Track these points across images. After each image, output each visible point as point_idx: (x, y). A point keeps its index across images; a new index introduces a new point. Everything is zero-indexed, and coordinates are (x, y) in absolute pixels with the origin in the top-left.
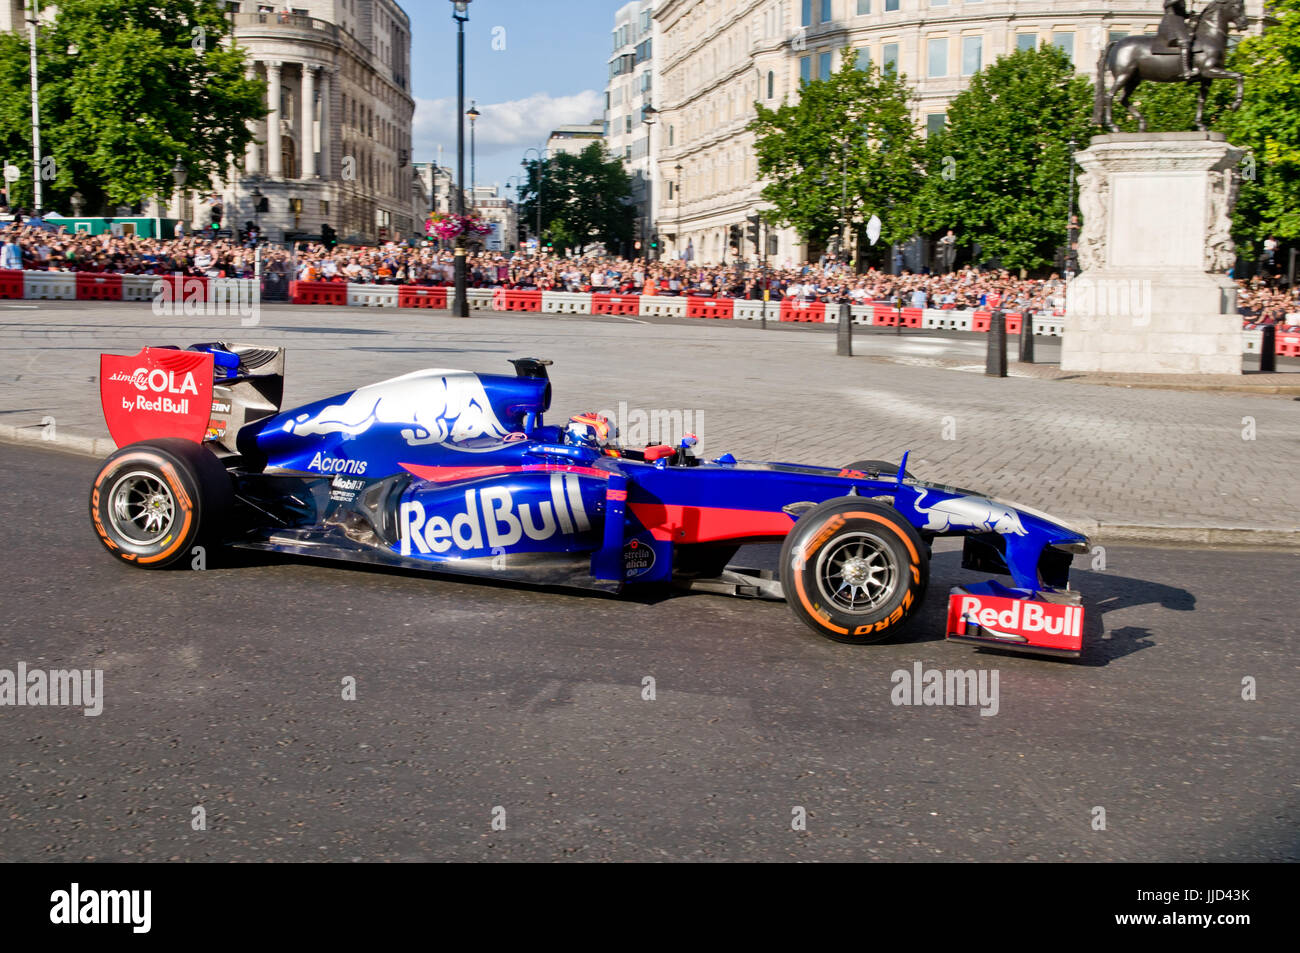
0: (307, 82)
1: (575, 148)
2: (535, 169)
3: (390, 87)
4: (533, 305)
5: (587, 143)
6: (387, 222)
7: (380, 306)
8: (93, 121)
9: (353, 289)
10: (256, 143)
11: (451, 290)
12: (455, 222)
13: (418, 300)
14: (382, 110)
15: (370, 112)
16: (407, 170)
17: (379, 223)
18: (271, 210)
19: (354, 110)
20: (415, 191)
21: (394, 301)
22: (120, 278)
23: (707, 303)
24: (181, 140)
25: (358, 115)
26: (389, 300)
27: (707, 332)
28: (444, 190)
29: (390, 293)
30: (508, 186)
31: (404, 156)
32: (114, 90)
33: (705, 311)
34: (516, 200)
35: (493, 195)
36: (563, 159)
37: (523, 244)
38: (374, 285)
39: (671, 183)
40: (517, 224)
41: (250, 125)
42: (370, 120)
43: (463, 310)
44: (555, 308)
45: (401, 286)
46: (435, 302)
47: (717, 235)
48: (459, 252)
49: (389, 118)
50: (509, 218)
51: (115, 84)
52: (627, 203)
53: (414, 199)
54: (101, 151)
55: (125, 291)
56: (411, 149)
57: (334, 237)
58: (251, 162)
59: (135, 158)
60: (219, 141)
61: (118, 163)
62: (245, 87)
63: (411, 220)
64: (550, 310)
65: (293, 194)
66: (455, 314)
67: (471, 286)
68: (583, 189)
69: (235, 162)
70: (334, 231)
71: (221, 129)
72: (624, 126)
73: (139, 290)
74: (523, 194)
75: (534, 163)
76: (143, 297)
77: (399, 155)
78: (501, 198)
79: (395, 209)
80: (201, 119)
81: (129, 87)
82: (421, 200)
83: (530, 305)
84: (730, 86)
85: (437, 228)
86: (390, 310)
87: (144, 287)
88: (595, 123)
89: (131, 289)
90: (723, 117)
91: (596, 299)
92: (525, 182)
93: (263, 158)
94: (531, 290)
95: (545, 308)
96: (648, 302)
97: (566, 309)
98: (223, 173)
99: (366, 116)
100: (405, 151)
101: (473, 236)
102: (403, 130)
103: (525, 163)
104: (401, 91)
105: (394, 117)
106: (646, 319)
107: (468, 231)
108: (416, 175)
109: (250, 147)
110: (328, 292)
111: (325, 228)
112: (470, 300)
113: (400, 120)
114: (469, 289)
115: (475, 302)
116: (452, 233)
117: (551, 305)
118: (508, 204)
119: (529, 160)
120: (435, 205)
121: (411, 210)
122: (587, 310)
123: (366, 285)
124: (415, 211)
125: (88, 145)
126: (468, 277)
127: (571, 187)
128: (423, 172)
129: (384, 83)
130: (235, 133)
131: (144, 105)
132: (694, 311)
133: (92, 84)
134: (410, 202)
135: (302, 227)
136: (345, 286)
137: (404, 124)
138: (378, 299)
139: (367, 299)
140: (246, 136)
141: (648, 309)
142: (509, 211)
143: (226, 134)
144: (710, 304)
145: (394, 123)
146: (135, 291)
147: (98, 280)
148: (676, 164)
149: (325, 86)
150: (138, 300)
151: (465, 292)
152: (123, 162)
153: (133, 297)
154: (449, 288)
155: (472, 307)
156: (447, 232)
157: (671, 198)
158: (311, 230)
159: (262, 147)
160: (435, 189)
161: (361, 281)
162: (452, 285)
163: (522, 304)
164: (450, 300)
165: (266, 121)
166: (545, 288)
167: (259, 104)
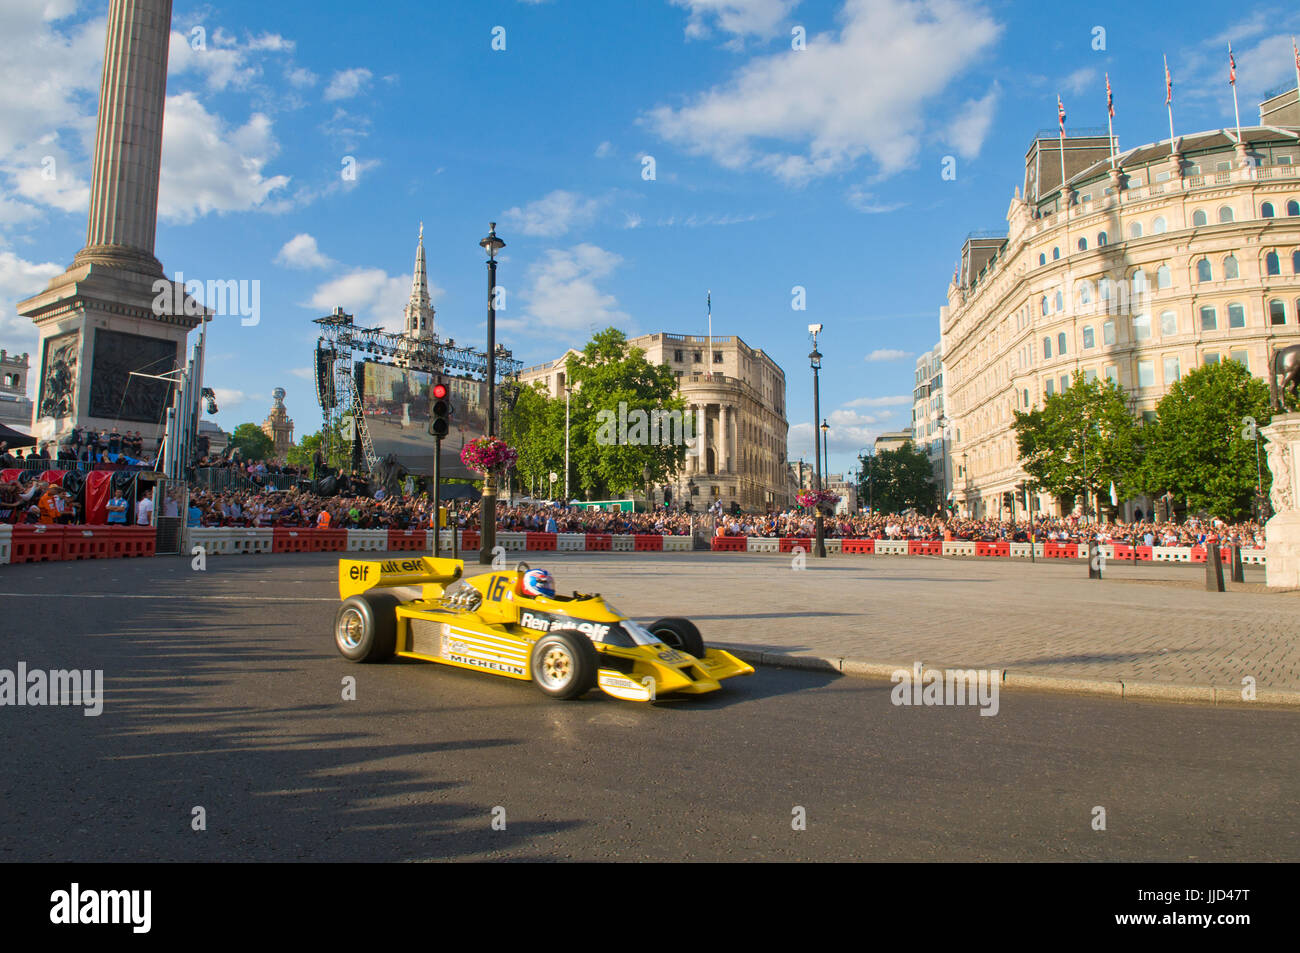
0: (722, 414)
1: (892, 447)
2: (866, 461)
3: (772, 415)
4: (869, 549)
5: (900, 444)
6: (771, 499)
7: (768, 551)
9: (753, 543)
10: (691, 453)
11: (814, 540)
12: (813, 495)
13: (792, 547)
14: (767, 427)
15: (761, 431)
16: (785, 464)
17: (767, 500)
18: (699, 493)
19: (750, 430)
20: (789, 479)
21: (777, 548)
22: (611, 537)
23: (990, 546)
25: (753, 433)
26: (774, 547)
27: (992, 566)
28: (808, 478)
29: (774, 542)
30: (851, 473)
31: (782, 457)
33: (989, 551)
34: (856, 482)
35: (840, 480)
36: (885, 455)
37: (860, 510)
38: (764, 538)
39: (960, 467)
40: (855, 498)
42: (760, 435)
43: (823, 553)
44: (884, 551)
45: (781, 539)
46: (804, 548)
47: (995, 500)
48: (818, 515)
49: (772, 434)
50: (848, 494)
52: (931, 481)
53: (789, 484)
54: (603, 463)
55: (613, 545)
56: (787, 453)
57: (739, 510)
58: (688, 466)
59: (621, 466)
61: (611, 470)
63: (787, 498)
64: (881, 553)
65: (713, 483)
66: (817, 555)
67: (826, 538)
68: (899, 473)
69: (679, 465)
70: (739, 506)
72: (926, 433)
73: (622, 544)
74: (861, 479)
75: (866, 458)
76: (623, 549)
77: (779, 457)
78: (845, 481)
79: (777, 490)
82: (793, 484)
83: (868, 549)
84: (997, 401)
85: (802, 500)
86: (774, 554)
88: (906, 431)
89: (616, 544)
90: (993, 421)
91: (911, 544)
92: (860, 470)
93: (695, 461)
94: (867, 539)
95: (877, 551)
96: (949, 546)
97: (891, 551)
98: (673, 472)
99: (758, 433)
100: (782, 454)
101: (827, 504)
102: (781, 441)
103: (860, 457)
104: (779, 416)
105: (776, 433)
106: (947, 557)
107: (824, 501)
108: (790, 468)
109: (688, 456)
110: (734, 543)
111: (733, 503)
112: (826, 546)
113: (779, 435)
114: (826, 540)
115: (830, 548)
116: (813, 503)
117: (880, 549)
118: (849, 485)
119: (863, 456)
120: (802, 487)
121: (787, 490)
122: (906, 552)
123: (759, 538)
124: (790, 491)
125: (595, 461)
126: (825, 532)
127: (891, 473)
128: (794, 467)
129: (769, 412)
132: (982, 551)
134: (786, 485)
136: (746, 539)
137: (782, 437)
138: (767, 547)
139: (760, 547)
140: (686, 449)
141: (948, 551)
142: (851, 490)
144: (993, 546)
145: (775, 437)
146: (619, 545)
147: (598, 538)
148: (962, 453)
149: (733, 417)
151: (823, 541)
153: (618, 549)
154: (812, 539)
155: (828, 551)
156: (810, 502)
157: (960, 476)
159: (695, 455)
160: (802, 477)
161: (754, 535)
162: (814, 537)
163: (862, 549)
164: (813, 546)
165: (697, 440)
166: (876, 538)
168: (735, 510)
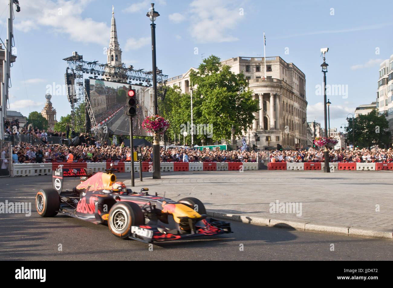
0: (272, 99)
1: (365, 112)
2: (350, 121)
3: (299, 98)
4: (353, 168)
5: (370, 111)
6: (298, 142)
7: (298, 170)
8: (207, 117)
9: (289, 164)
10: (255, 120)
11: (323, 163)
12: (324, 140)
13: (311, 167)
14: (296, 105)
15: (292, 106)
16: (305, 124)
17: (296, 143)
18: (260, 140)
19: (287, 106)
20: (308, 131)
21: (303, 168)
22: (216, 164)
24: (233, 120)
25: (288, 108)
26: (301, 167)
28: (318, 131)
29: (301, 165)
30: (341, 127)
31: (304, 120)
32: (213, 107)
34: (344, 132)
35: (335, 131)
36: (361, 116)
37: (347, 147)
38: (295, 163)
40: (344, 141)
41: (254, 114)
42: (292, 109)
43: (328, 170)
44: (361, 169)
45: (305, 163)
46: (317, 168)
48: (326, 150)
49: (298, 108)
50: (341, 139)
51: (214, 105)
53: (308, 134)
55: (217, 167)
56: (306, 118)
57: (281, 148)
58: (254, 126)
59: (219, 127)
60: (244, 120)
62: (252, 102)
63: (307, 141)
65: (267, 135)
66: (325, 172)
67: (330, 162)
68: (369, 127)
69: (249, 126)
70: (281, 146)
71: (245, 116)
72: (385, 104)
73: (221, 167)
74: (347, 130)
75: (351, 119)
76: (222, 169)
77: (302, 120)
78: (338, 132)
79: (301, 138)
80: (239, 113)
81: (218, 106)
82: (310, 134)
83: (352, 168)
85: (318, 143)
86: (301, 171)
87: (223, 166)
88: (373, 103)
89: (219, 167)
91: (377, 165)
92: (347, 126)
93: (258, 124)
94: (352, 162)
95: (358, 169)
97: (366, 169)
98: (245, 130)
99: (291, 108)
100: (304, 118)
101: (330, 144)
102: (304, 111)
103: (347, 119)
104: (302, 99)
105: (300, 107)
107: (330, 143)
108: (308, 126)
109: (254, 121)
110: (280, 166)
111: (278, 145)
112: (330, 166)
113: (302, 108)
114: (329, 163)
115: (332, 167)
116: (323, 144)
117: (360, 168)
118: (340, 134)
119: (349, 118)
120: (315, 135)
121: (307, 138)
122: (374, 169)
123: (293, 163)
124: (308, 138)
126: (329, 158)
127: (365, 126)
128: (310, 125)
129: (297, 97)
130: (249, 117)
131: (222, 110)
133: (207, 106)
134: (306, 135)
135: (270, 145)
136: (286, 164)
137: (304, 109)
138: (297, 167)
139: (293, 167)
140: (253, 117)
142: (341, 136)
143: (246, 117)
145: (300, 109)
146: (220, 168)
147: (210, 164)
149: (278, 100)
150: (221, 170)
151: (328, 164)
152: (216, 128)
153: (220, 170)
154: (322, 163)
155: (331, 169)
156: (321, 144)
158: (273, 146)
159: (258, 121)
160: (315, 130)
161: (291, 161)
163: (349, 168)
164: (322, 167)
165: (259, 113)
166: (357, 161)
167: (257, 107)
168: (279, 148)
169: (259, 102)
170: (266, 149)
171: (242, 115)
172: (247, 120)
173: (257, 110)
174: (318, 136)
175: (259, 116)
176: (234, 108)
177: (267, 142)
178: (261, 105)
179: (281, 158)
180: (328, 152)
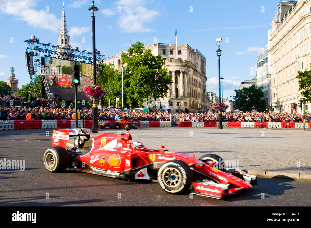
0: (181, 74)
1: (248, 86)
2: (237, 92)
3: (201, 74)
4: (239, 126)
5: (251, 85)
6: (200, 107)
7: (200, 127)
8: (134, 87)
9: (193, 123)
10: (170, 90)
11: (218, 122)
12: (218, 105)
13: (209, 125)
14: (199, 79)
15: (196, 81)
16: (205, 94)
17: (199, 107)
18: (173, 105)
19: (192, 80)
20: (207, 99)
21: (203, 126)
22: (140, 122)
23: (287, 124)
24: (153, 90)
25: (193, 81)
26: (202, 125)
27: (288, 131)
28: (214, 99)
29: (202, 123)
30: (231, 96)
31: (204, 91)
32: (139, 80)
33: (286, 126)
34: (233, 100)
35: (226, 99)
36: (245, 89)
37: (235, 110)
38: (198, 122)
39: (275, 93)
40: (233, 106)
41: (168, 86)
42: (196, 82)
43: (221, 127)
44: (245, 126)
45: (205, 122)
46: (214, 125)
47: (288, 106)
48: (220, 113)
49: (201, 82)
50: (231, 105)
51: (139, 78)
52: (263, 99)
53: (207, 101)
54: (136, 94)
55: (141, 125)
56: (206, 89)
57: (188, 111)
58: (168, 94)
59: (143, 95)
60: (161, 90)
61: (139, 96)
62: (167, 77)
63: (206, 106)
64: (243, 127)
65: (178, 101)
66: (219, 128)
67: (222, 121)
68: (250, 96)
69: (165, 94)
70: (188, 109)
71: (162, 87)
72: (261, 80)
73: (144, 125)
74: (235, 99)
75: (237, 90)
76: (145, 126)
77: (203, 90)
78: (229, 100)
79: (203, 103)
80: (157, 85)
81: (142, 79)
82: (209, 101)
84: (290, 67)
85: (214, 107)
86: (202, 128)
87: (145, 124)
88: (253, 80)
89: (142, 125)
90: (289, 75)
91: (255, 124)
92: (235, 95)
93: (171, 93)
94: (238, 122)
95: (242, 126)
96: (270, 124)
97: (248, 126)
98: (162, 97)
99: (195, 82)
100: (205, 89)
101: (223, 108)
102: (204, 84)
103: (235, 90)
104: (203, 75)
105: (202, 81)
106: (270, 128)
107: (222, 107)
108: (207, 95)
109: (168, 91)
110: (187, 124)
111: (186, 109)
112: (223, 125)
113: (203, 82)
114: (222, 122)
115: (224, 125)
116: (218, 108)
118: (230, 101)
119: (236, 90)
120: (213, 102)
121: (206, 104)
122: (253, 126)
123: (196, 122)
124: (207, 104)
125: (133, 93)
126: (222, 119)
127: (247, 96)
128: (209, 94)
129: (199, 73)
130: (165, 88)
131: (145, 83)
132: (283, 126)
133: (134, 79)
134: (206, 102)
135: (180, 109)
136: (191, 122)
137: (204, 83)
138: (199, 125)
139: (197, 125)
140: (167, 88)
141: (270, 126)
142: (231, 103)
143: (163, 88)
144: (288, 124)
145: (202, 83)
146: (143, 125)
148: (276, 88)
149: (186, 76)
150: (144, 127)
151: (222, 123)
152: (141, 96)
153: (143, 126)
154: (217, 122)
155: (223, 127)
156: (216, 108)
157: (275, 97)
158: (183, 109)
159: (171, 91)
160: (212, 98)
161: (195, 121)
163: (236, 125)
164: (217, 125)
165: (172, 85)
166: (242, 121)
167: (170, 81)
168: (187, 111)
169: (172, 77)
170: (177, 111)
171: (160, 86)
172: (164, 90)
173: (171, 83)
174: (214, 102)
175: (172, 87)
176: (154, 81)
177: (178, 106)
178: (173, 79)
179: (188, 118)
180: (221, 114)
